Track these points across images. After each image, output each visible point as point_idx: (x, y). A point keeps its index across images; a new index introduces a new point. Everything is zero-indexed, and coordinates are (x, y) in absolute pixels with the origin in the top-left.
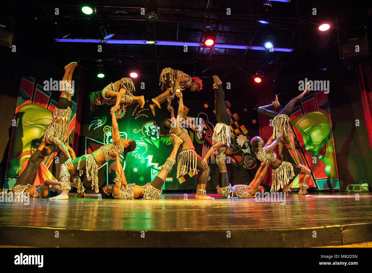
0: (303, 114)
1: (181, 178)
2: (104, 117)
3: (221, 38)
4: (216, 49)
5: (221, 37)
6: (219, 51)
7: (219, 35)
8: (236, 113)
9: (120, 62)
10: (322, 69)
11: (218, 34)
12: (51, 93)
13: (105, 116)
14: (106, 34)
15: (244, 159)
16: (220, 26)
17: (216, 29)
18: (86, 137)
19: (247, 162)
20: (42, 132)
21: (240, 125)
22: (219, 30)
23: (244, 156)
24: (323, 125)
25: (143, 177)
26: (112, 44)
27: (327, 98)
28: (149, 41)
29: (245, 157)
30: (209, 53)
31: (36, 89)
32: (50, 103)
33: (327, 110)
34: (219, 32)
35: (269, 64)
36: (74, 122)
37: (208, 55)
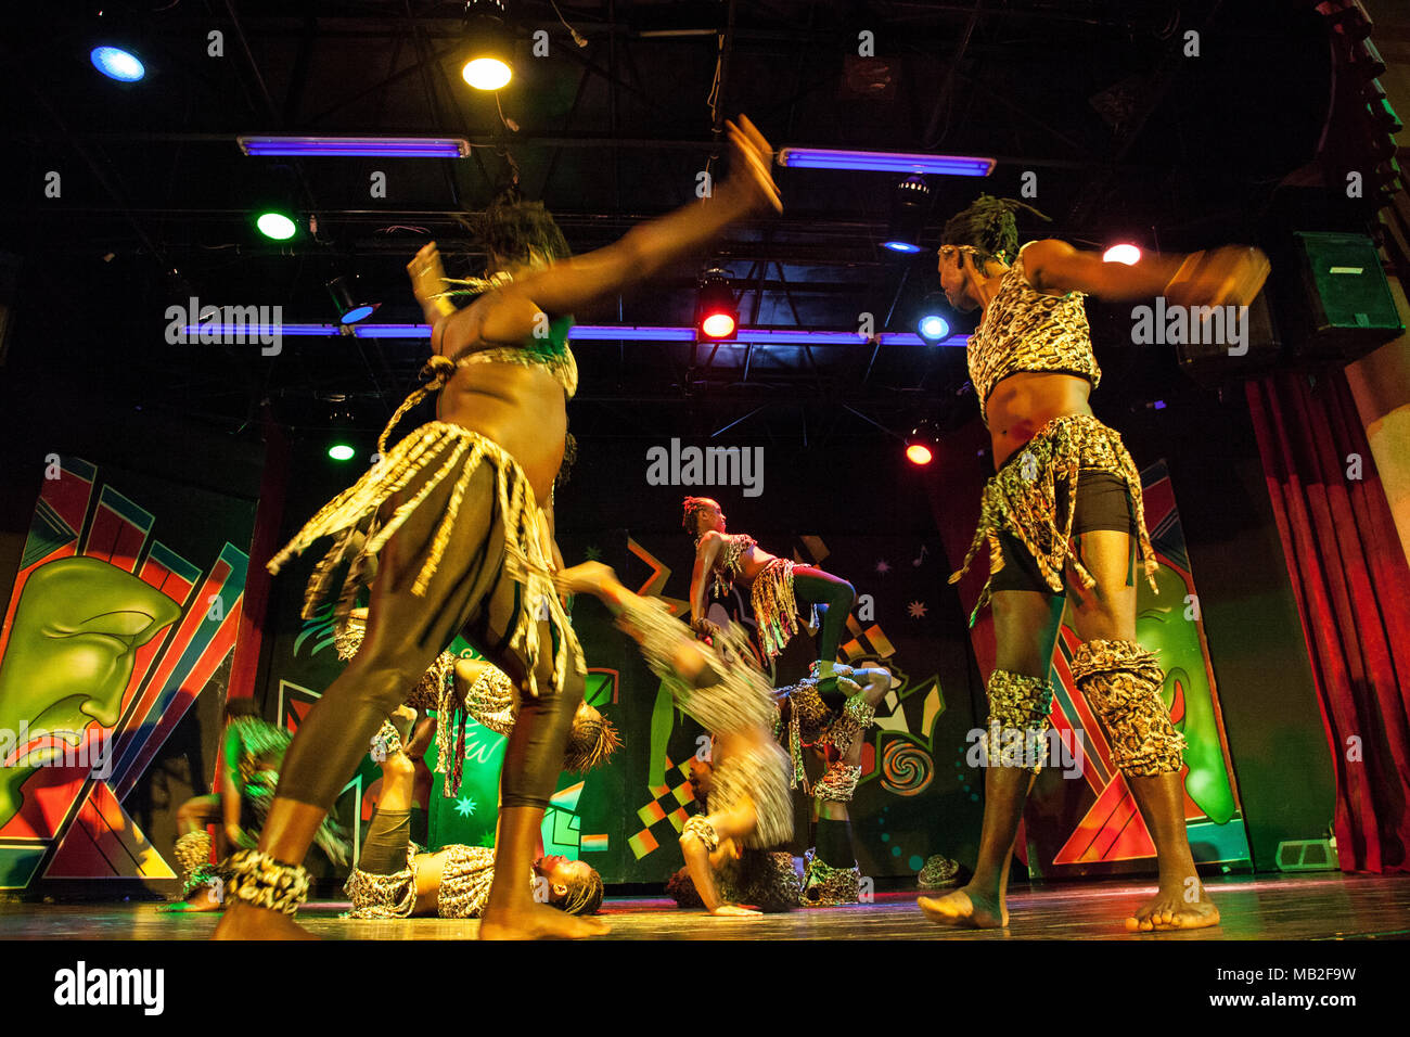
1: (641, 837)
3: (780, 308)
4: (766, 347)
5: (778, 305)
6: (780, 355)
7: (768, 297)
10: (1148, 405)
11: (765, 293)
12: (154, 519)
14: (351, 304)
15: (883, 756)
16: (772, 267)
17: (754, 276)
18: (283, 683)
20: (111, 661)
21: (865, 625)
22: (767, 279)
23: (883, 746)
24: (1167, 610)
26: (381, 340)
27: (1174, 511)
29: (887, 746)
30: (741, 361)
31: (101, 502)
32: (149, 555)
33: (1178, 556)
34: (771, 285)
35: (959, 393)
36: (233, 621)
37: (740, 369)
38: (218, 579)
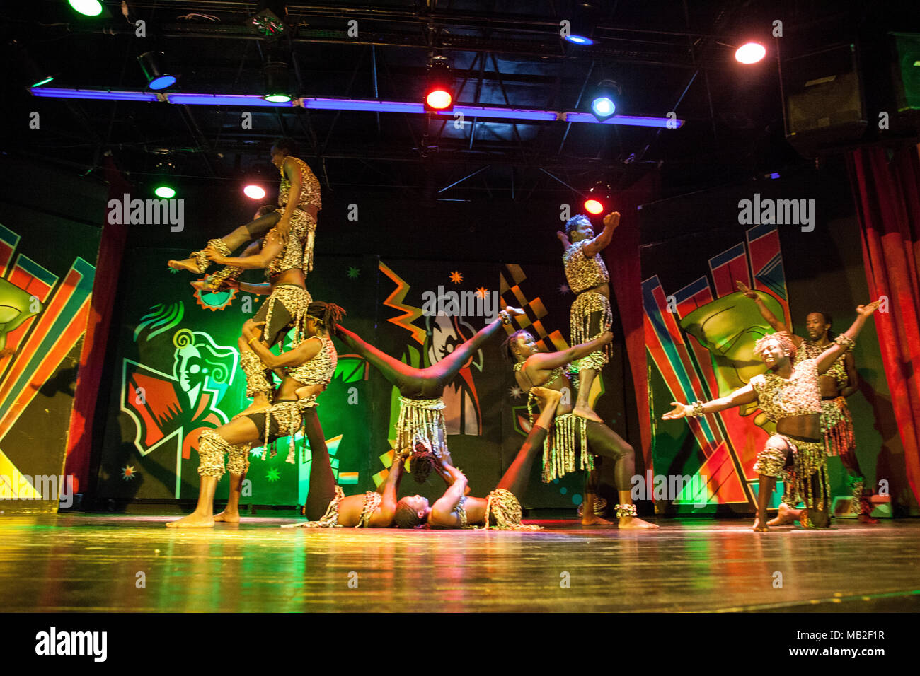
0: (715, 298)
2: (176, 305)
4: (487, 124)
5: (495, 91)
6: (497, 130)
7: (487, 85)
8: (538, 298)
9: (221, 156)
10: (767, 176)
11: (484, 81)
12: (19, 237)
13: (181, 302)
14: (157, 74)
16: (489, 61)
17: (476, 68)
18: (126, 360)
21: (549, 330)
22: (486, 70)
24: (767, 328)
25: (276, 470)
26: (192, 106)
27: (779, 255)
30: (468, 135)
32: (16, 264)
33: (779, 288)
34: (489, 76)
35: (626, 162)
36: (84, 315)
37: (467, 140)
38: (71, 284)
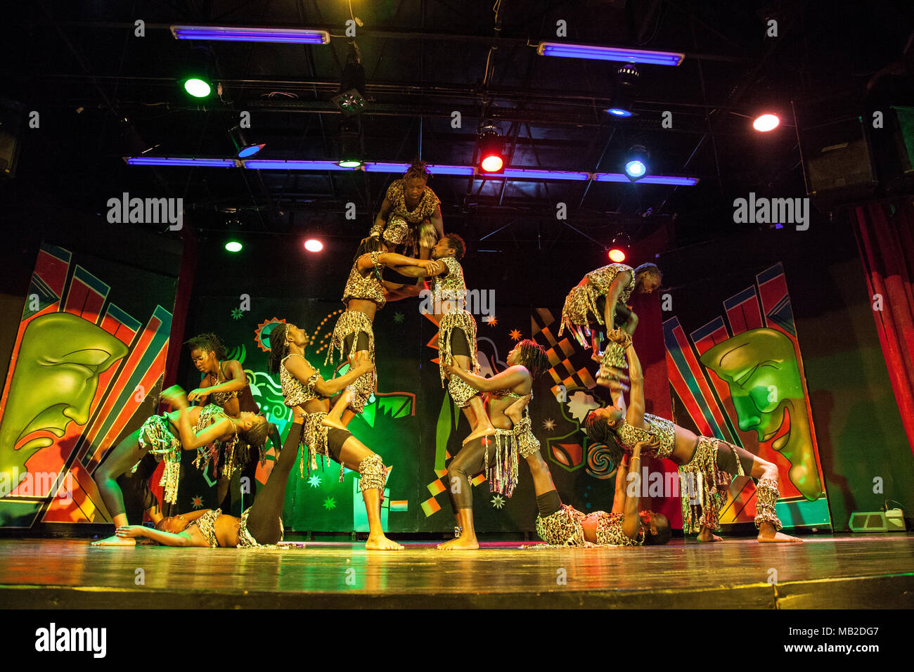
0: (731, 336)
1: (429, 503)
2: (239, 348)
3: (527, 156)
4: (515, 183)
5: (526, 154)
6: (524, 188)
7: (520, 148)
8: (566, 339)
9: (282, 213)
10: (772, 227)
11: (517, 145)
12: (110, 288)
13: (243, 345)
14: (245, 144)
15: (587, 453)
16: (523, 128)
17: (511, 135)
19: (595, 461)
20: (82, 383)
21: (577, 368)
22: (519, 136)
23: (588, 447)
24: (780, 361)
25: (332, 499)
26: (263, 171)
27: (787, 296)
28: (346, 161)
29: (591, 447)
30: (498, 192)
31: (74, 276)
32: (107, 312)
33: (788, 325)
34: (521, 141)
35: (644, 215)
36: (162, 358)
37: (497, 197)
38: (152, 329)
